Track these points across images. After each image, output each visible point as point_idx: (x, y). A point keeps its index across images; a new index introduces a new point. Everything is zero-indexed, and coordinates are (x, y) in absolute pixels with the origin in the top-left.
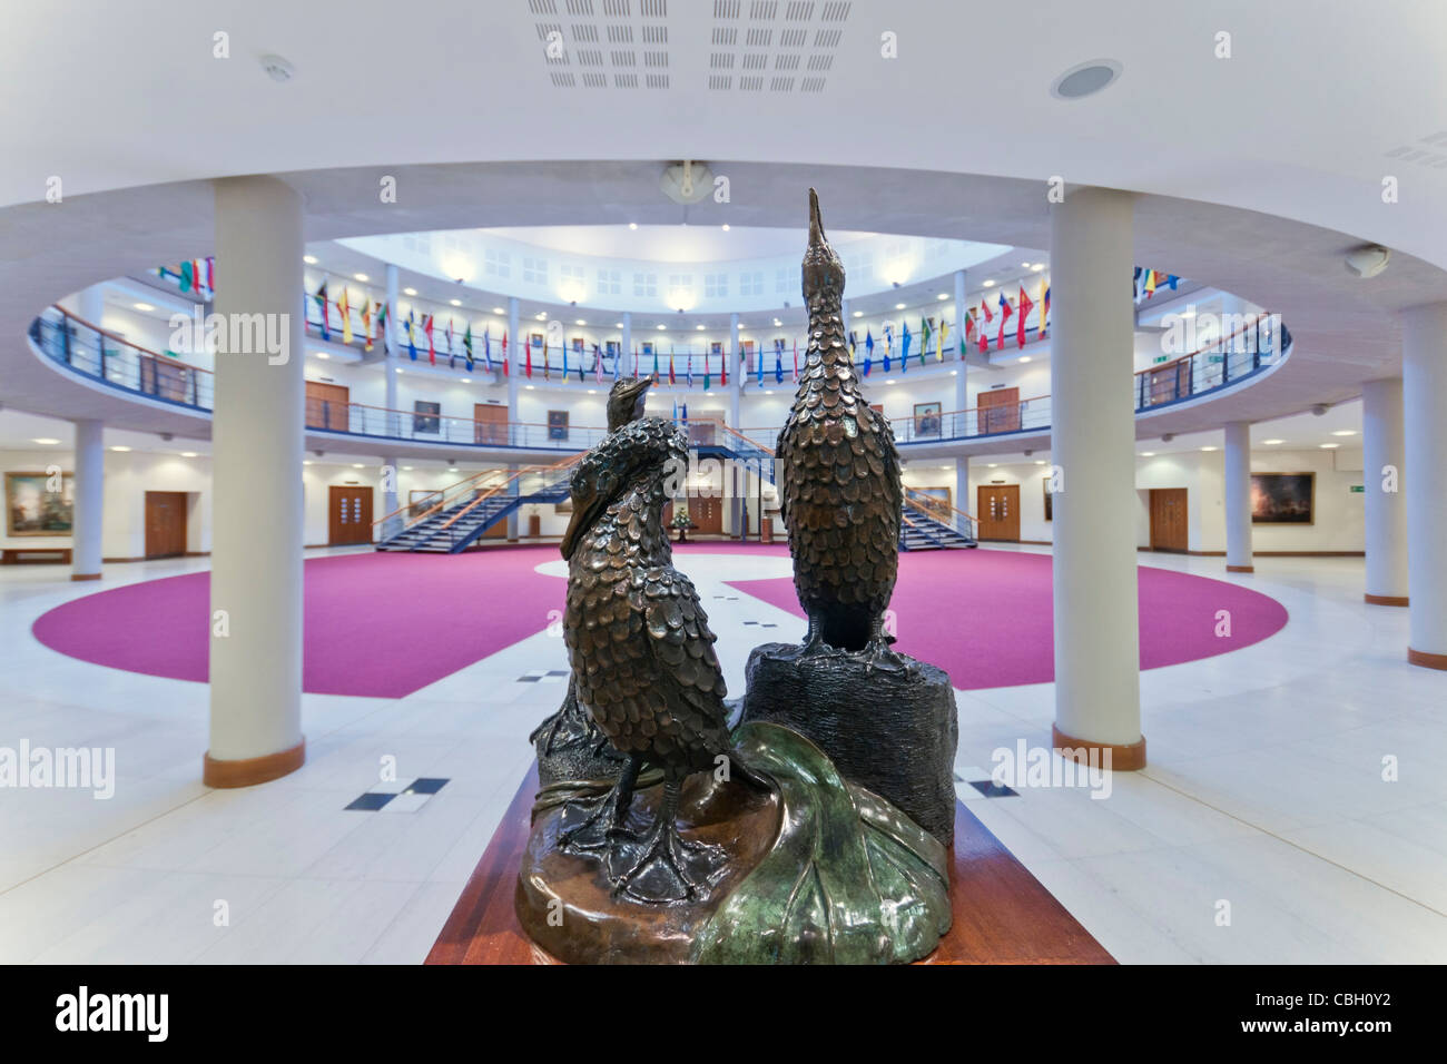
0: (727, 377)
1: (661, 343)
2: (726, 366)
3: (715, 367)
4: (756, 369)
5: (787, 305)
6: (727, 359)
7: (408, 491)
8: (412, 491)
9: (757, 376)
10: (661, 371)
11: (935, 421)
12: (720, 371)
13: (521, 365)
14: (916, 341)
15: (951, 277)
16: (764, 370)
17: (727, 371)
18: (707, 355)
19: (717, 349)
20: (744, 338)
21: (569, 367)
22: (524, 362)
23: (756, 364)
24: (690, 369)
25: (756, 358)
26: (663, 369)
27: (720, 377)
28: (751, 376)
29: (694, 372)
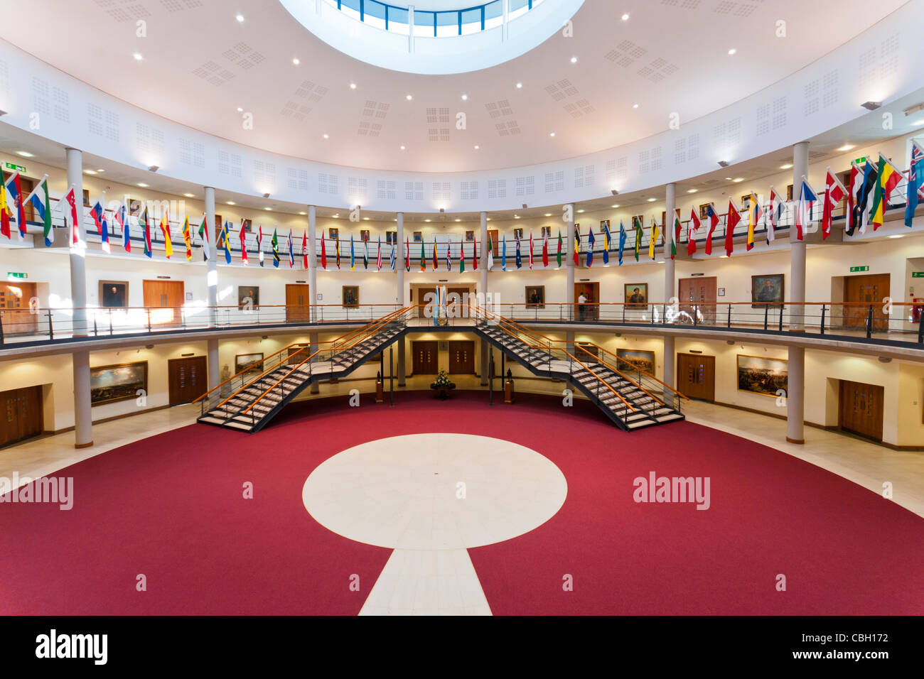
0: (478, 260)
1: (428, 232)
2: (478, 251)
3: (469, 252)
4: (500, 254)
5: (525, 206)
6: (478, 246)
7: (234, 356)
8: (237, 356)
9: (501, 260)
10: (426, 256)
11: (643, 298)
12: (472, 255)
13: (318, 256)
14: (632, 236)
15: (663, 187)
16: (506, 255)
17: (478, 255)
18: (462, 243)
19: (470, 236)
20: (491, 228)
21: (356, 255)
22: (320, 253)
23: (500, 250)
24: (449, 253)
25: (500, 245)
26: (429, 254)
27: (473, 260)
28: (496, 260)
29: (452, 256)
